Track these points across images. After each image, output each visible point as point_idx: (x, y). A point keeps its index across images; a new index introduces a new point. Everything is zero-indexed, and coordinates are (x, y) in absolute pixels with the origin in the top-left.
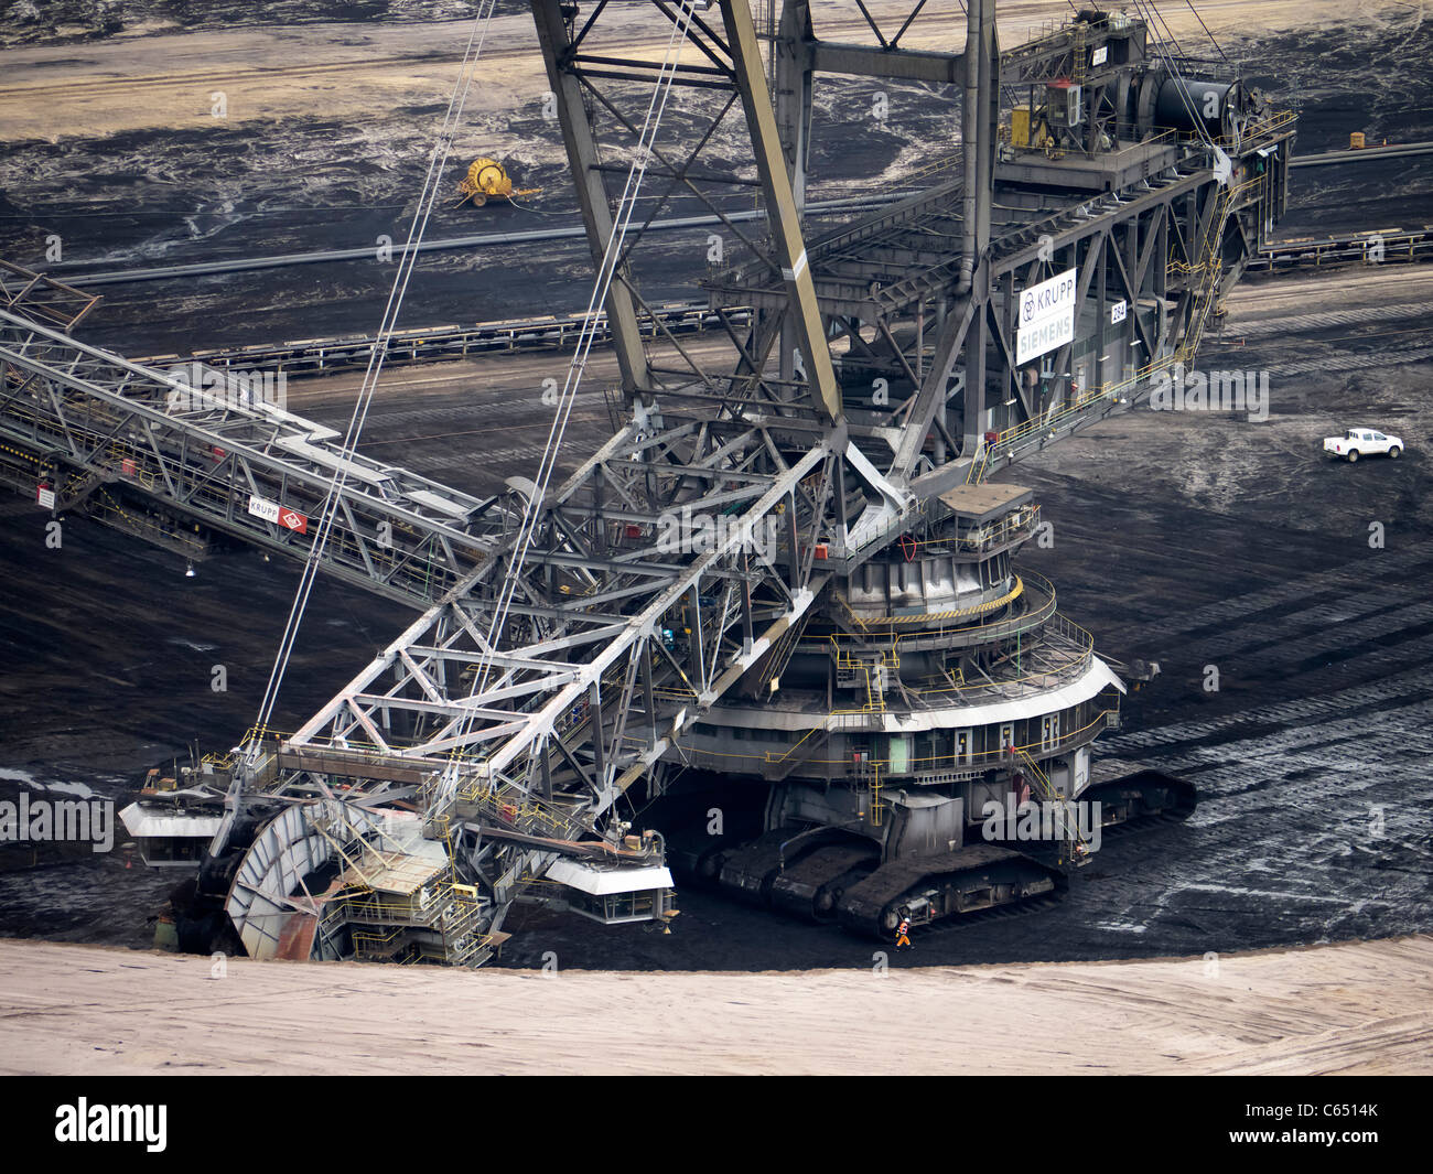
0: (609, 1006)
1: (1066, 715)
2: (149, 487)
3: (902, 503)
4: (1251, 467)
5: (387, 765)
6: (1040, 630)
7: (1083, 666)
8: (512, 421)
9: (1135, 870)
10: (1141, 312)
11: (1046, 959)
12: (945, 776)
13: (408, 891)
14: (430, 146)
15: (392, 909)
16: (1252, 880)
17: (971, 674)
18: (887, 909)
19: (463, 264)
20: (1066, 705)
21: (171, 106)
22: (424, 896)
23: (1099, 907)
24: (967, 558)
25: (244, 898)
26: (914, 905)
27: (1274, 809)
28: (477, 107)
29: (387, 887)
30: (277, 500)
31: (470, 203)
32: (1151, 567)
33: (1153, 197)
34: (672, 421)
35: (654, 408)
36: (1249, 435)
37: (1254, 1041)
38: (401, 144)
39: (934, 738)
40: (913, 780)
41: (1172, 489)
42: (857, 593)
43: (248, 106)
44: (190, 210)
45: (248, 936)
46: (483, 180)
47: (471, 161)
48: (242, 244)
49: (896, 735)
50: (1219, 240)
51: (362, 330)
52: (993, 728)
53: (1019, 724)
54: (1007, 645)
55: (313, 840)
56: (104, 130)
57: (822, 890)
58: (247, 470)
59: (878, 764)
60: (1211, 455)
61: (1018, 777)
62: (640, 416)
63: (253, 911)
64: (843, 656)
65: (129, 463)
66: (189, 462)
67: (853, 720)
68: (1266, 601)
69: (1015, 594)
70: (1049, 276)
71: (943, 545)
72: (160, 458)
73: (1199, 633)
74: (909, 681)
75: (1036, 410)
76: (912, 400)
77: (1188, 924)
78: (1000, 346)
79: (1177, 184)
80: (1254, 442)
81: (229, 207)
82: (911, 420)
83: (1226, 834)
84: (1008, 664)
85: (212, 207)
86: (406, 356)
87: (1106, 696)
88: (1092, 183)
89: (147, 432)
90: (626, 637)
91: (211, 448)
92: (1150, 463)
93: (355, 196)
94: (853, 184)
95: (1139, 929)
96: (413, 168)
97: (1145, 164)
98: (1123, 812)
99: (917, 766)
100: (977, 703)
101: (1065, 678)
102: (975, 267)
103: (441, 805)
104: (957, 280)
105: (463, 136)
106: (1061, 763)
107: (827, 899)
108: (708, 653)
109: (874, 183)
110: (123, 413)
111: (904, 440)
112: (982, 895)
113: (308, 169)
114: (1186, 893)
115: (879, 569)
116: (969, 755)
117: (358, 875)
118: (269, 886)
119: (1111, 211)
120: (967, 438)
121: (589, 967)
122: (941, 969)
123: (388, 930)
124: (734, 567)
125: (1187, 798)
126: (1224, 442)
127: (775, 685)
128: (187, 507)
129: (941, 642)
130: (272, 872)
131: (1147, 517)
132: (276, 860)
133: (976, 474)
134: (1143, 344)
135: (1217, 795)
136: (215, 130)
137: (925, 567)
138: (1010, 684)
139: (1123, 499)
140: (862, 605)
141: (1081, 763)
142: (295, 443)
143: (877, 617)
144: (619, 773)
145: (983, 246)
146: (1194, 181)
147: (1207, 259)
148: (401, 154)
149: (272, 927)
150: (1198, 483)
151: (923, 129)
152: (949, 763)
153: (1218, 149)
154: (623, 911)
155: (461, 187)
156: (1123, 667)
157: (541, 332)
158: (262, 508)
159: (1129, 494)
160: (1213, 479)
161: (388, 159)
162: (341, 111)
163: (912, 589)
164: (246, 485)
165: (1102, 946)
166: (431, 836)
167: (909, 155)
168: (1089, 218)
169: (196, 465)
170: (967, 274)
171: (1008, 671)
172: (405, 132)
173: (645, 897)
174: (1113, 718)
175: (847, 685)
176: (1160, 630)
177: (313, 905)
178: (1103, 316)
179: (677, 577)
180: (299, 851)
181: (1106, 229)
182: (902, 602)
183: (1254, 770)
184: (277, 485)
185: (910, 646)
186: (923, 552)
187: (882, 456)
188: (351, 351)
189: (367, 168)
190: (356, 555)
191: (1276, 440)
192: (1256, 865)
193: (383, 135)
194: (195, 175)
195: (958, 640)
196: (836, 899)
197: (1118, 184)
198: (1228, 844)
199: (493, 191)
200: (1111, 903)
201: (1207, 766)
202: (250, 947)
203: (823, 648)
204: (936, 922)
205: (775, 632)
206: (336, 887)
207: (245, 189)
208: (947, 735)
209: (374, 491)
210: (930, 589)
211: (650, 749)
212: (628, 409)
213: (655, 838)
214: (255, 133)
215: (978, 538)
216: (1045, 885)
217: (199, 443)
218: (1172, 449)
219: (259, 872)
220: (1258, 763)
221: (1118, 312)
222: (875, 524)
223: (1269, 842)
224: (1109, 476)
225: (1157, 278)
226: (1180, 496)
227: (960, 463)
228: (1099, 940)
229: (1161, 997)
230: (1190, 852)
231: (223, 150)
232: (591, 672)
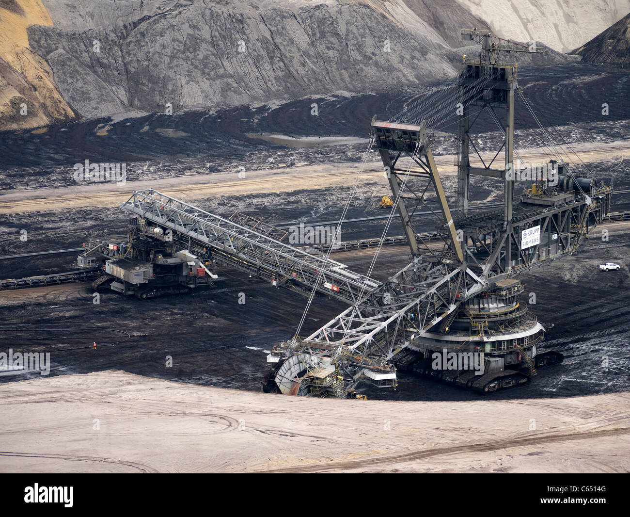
0: (421, 410)
1: (530, 337)
2: (300, 280)
3: (483, 283)
4: (581, 273)
5: (327, 346)
6: (524, 315)
7: (535, 325)
8: (393, 262)
9: (553, 375)
10: (562, 237)
11: (531, 398)
12: (499, 353)
13: (323, 377)
14: (372, 193)
15: (319, 381)
16: (583, 377)
17: (506, 327)
18: (485, 386)
19: (381, 222)
20: (530, 334)
21: (307, 184)
22: (328, 379)
23: (544, 385)
24: (501, 298)
25: (281, 378)
26: (492, 385)
27: (588, 359)
28: (384, 183)
29: (318, 376)
30: (331, 283)
31: (383, 207)
32: (556, 298)
33: (566, 207)
34: (424, 262)
35: (420, 258)
36: (581, 265)
37: (584, 418)
38: (365, 193)
39: (497, 343)
40: (491, 354)
41: (561, 278)
42: (472, 306)
43: (326, 183)
44: (312, 210)
45: (281, 387)
46: (386, 202)
47: (383, 197)
48: (325, 218)
49: (487, 342)
50: (586, 219)
51: (356, 239)
52: (512, 340)
53: (518, 339)
54: (515, 319)
55: (301, 364)
56: (291, 190)
57: (468, 381)
58: (324, 275)
59: (482, 350)
60: (571, 270)
61: (518, 353)
62: (416, 260)
63: (282, 382)
64: (473, 322)
65: (295, 274)
66: (310, 273)
67: (476, 338)
68: (586, 307)
69: (517, 306)
70: (532, 227)
71: (495, 295)
72: (303, 273)
73: (569, 315)
74: (490, 328)
75: (528, 261)
76: (489, 258)
77: (567, 389)
78: (516, 244)
79: (575, 204)
80: (582, 267)
81: (322, 209)
82: (488, 263)
83: (576, 366)
84: (515, 324)
85: (318, 209)
86: (367, 246)
87: (541, 332)
88: (549, 204)
89: (299, 265)
90: (396, 315)
91: (316, 270)
92: (556, 272)
93: (354, 206)
94: (479, 202)
95: (554, 390)
96: (368, 199)
97: (565, 199)
98: (545, 362)
99: (492, 350)
100: (507, 334)
101: (530, 328)
102: (507, 224)
103: (337, 356)
104: (503, 227)
105: (380, 190)
106: (529, 349)
107: (470, 384)
108: (422, 321)
109: (484, 201)
110: (294, 261)
111: (486, 268)
112: (509, 383)
113: (342, 199)
114: (566, 381)
115: (477, 301)
116: (506, 347)
117: (312, 373)
118: (288, 375)
119: (553, 211)
120: (506, 268)
121: (415, 400)
122: (504, 401)
123: (319, 387)
124: (430, 298)
125: (561, 358)
126: (574, 266)
127: (447, 329)
128: (309, 285)
129: (498, 319)
130: (289, 372)
131: (555, 286)
132: (290, 368)
133: (508, 277)
134: (563, 245)
135: (574, 356)
136: (318, 190)
137: (490, 300)
138: (516, 329)
139: (549, 281)
140: (473, 309)
141: (534, 349)
142: (336, 269)
143: (477, 313)
144: (393, 350)
145: (510, 219)
146: (580, 204)
147: (582, 224)
148: (365, 195)
149: (289, 385)
150: (568, 277)
151: (497, 188)
152: (501, 349)
153: (587, 196)
154: (384, 384)
155: (380, 203)
156: (544, 325)
157: (401, 240)
158: (328, 285)
159: (550, 280)
160: (572, 276)
161: (362, 196)
162: (350, 184)
163: (486, 305)
164: (324, 279)
165: (545, 394)
166: (332, 364)
167: (493, 194)
168: (546, 212)
169: (312, 274)
170: (505, 226)
171: (515, 326)
172: (366, 189)
173: (389, 381)
174: (542, 338)
175: (474, 330)
176: (558, 314)
177: (299, 380)
178: (550, 238)
179: (413, 300)
180: (297, 367)
181: (550, 215)
182: (483, 309)
183: (583, 350)
184: (331, 279)
185: (490, 320)
186: (489, 296)
187: (479, 272)
188: (353, 245)
189: (356, 199)
190: (351, 297)
191: (588, 266)
192: (584, 374)
193: (360, 190)
194: (314, 201)
195: (503, 318)
196: (472, 384)
197: (556, 204)
198: (577, 368)
199: (388, 204)
200: (547, 383)
201: (571, 349)
202: (282, 391)
203: (468, 320)
204: (498, 390)
205: (444, 315)
206: (306, 376)
207: (326, 204)
208: (500, 342)
209: (355, 281)
210: (491, 306)
211: (404, 344)
212: (413, 259)
213: (392, 366)
214: (329, 190)
215: (504, 293)
216: (526, 380)
217: (313, 269)
218: (561, 268)
219: (285, 372)
220: (584, 348)
221: (555, 237)
222: (475, 289)
223: (587, 368)
224: (545, 275)
225: (568, 228)
226: (563, 280)
227: (503, 274)
228: (544, 393)
229: (561, 407)
230: (566, 370)
231: (320, 195)
232: (385, 324)
